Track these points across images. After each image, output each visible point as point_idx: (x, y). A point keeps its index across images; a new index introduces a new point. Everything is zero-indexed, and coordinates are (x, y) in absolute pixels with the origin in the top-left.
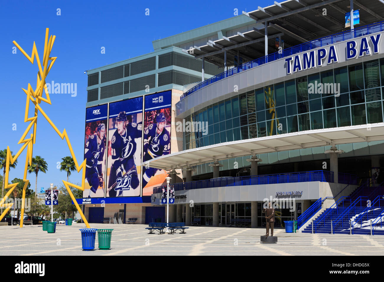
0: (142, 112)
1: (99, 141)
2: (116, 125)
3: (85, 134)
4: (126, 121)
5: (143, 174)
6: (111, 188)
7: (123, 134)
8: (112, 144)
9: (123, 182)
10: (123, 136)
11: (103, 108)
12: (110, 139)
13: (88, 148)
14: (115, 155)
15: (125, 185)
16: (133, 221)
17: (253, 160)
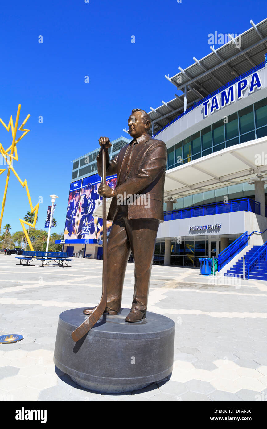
0: (100, 182)
1: (75, 203)
2: (85, 192)
3: (69, 199)
4: (91, 189)
5: (98, 224)
6: (79, 234)
7: (88, 198)
8: (82, 205)
9: (86, 230)
10: (88, 199)
11: (79, 182)
12: (81, 202)
13: (69, 208)
14: (83, 212)
15: (87, 232)
16: (89, 256)
17: (169, 200)
